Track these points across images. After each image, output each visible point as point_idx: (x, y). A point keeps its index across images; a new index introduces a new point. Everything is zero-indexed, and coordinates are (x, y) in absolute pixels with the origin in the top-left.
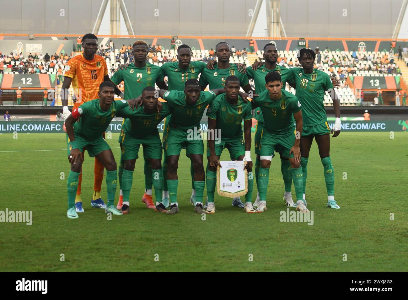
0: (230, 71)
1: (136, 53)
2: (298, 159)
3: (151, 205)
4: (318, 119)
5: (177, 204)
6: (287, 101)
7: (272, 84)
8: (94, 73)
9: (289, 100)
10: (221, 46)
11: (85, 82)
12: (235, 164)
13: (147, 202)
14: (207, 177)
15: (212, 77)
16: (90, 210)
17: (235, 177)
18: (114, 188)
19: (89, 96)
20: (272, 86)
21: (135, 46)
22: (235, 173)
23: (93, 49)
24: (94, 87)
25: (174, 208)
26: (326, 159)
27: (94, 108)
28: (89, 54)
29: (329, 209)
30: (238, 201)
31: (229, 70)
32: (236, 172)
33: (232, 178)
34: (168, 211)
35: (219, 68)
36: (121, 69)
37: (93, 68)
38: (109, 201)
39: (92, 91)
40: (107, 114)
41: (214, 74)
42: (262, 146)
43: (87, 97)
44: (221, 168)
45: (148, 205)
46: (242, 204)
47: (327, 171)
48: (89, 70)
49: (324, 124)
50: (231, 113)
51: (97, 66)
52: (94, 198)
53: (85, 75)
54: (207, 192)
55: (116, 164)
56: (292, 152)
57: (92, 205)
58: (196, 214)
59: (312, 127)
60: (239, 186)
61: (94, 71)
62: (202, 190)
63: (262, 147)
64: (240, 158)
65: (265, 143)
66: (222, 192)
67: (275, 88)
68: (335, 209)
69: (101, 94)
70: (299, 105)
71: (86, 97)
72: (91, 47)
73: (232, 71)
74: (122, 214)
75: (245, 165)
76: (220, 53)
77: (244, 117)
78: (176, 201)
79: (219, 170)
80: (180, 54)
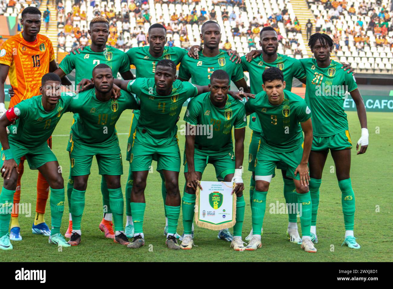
0: (220, 60)
1: (95, 33)
2: (305, 182)
3: (110, 233)
4: (336, 127)
5: (142, 235)
6: (292, 107)
7: (271, 84)
8: (36, 59)
9: (295, 105)
10: (208, 27)
11: (25, 71)
12: (221, 185)
13: (105, 229)
14: (183, 201)
15: (195, 67)
16: (30, 237)
17: (220, 203)
18: (59, 211)
19: (30, 89)
20: (271, 87)
21: (94, 25)
22: (219, 198)
23: (35, 28)
24: (36, 77)
25: (138, 240)
26: (345, 181)
27: (36, 109)
28: (31, 34)
29: (345, 248)
30: (225, 232)
31: (218, 59)
32: (221, 196)
33: (216, 205)
34: (131, 244)
35: (205, 56)
36: (73, 53)
37: (34, 53)
38: (53, 228)
39: (33, 82)
40: (51, 115)
41: (198, 64)
42: (258, 162)
43: (28, 91)
44: (202, 190)
45: (106, 233)
46: (231, 237)
47: (345, 198)
48: (29, 55)
49: (344, 135)
50: (217, 119)
51: (40, 50)
52: (36, 223)
53: (25, 61)
54: (183, 220)
55: (63, 180)
56: (298, 172)
57: (33, 232)
58: (166, 249)
59: (328, 137)
60: (224, 216)
61: (36, 56)
62: (176, 218)
63: (258, 164)
64: (227, 179)
65: (263, 158)
66: (202, 222)
67: (274, 89)
68: (353, 248)
69: (43, 90)
70: (308, 111)
71: (26, 92)
72: (34, 25)
73: (221, 59)
74: (70, 245)
75: (234, 188)
76: (207, 36)
77: (235, 124)
78: (141, 231)
79: (199, 193)
80: (151, 35)
